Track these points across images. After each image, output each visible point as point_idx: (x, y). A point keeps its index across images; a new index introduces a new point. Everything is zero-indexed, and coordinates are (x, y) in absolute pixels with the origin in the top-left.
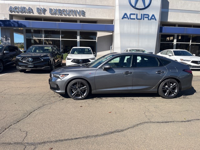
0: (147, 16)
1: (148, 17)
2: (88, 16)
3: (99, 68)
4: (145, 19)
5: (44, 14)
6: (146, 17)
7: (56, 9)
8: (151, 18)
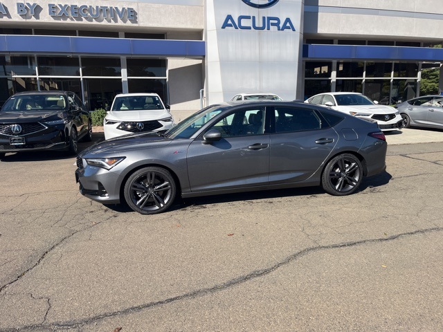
0: (276, 22)
1: (277, 25)
2: (144, 22)
3: (195, 139)
4: (271, 27)
5: (37, 17)
6: (273, 24)
7: (66, 6)
8: (285, 27)
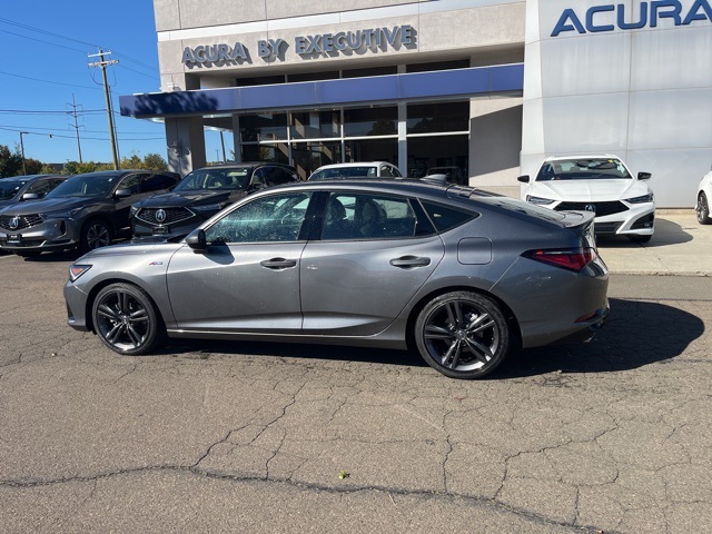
2: (427, 45)
4: (660, 21)
7: (317, 36)
